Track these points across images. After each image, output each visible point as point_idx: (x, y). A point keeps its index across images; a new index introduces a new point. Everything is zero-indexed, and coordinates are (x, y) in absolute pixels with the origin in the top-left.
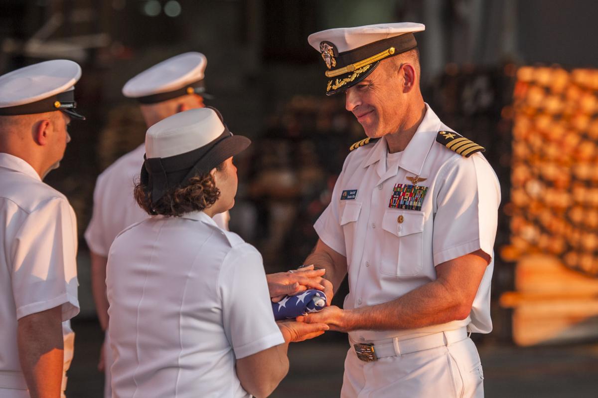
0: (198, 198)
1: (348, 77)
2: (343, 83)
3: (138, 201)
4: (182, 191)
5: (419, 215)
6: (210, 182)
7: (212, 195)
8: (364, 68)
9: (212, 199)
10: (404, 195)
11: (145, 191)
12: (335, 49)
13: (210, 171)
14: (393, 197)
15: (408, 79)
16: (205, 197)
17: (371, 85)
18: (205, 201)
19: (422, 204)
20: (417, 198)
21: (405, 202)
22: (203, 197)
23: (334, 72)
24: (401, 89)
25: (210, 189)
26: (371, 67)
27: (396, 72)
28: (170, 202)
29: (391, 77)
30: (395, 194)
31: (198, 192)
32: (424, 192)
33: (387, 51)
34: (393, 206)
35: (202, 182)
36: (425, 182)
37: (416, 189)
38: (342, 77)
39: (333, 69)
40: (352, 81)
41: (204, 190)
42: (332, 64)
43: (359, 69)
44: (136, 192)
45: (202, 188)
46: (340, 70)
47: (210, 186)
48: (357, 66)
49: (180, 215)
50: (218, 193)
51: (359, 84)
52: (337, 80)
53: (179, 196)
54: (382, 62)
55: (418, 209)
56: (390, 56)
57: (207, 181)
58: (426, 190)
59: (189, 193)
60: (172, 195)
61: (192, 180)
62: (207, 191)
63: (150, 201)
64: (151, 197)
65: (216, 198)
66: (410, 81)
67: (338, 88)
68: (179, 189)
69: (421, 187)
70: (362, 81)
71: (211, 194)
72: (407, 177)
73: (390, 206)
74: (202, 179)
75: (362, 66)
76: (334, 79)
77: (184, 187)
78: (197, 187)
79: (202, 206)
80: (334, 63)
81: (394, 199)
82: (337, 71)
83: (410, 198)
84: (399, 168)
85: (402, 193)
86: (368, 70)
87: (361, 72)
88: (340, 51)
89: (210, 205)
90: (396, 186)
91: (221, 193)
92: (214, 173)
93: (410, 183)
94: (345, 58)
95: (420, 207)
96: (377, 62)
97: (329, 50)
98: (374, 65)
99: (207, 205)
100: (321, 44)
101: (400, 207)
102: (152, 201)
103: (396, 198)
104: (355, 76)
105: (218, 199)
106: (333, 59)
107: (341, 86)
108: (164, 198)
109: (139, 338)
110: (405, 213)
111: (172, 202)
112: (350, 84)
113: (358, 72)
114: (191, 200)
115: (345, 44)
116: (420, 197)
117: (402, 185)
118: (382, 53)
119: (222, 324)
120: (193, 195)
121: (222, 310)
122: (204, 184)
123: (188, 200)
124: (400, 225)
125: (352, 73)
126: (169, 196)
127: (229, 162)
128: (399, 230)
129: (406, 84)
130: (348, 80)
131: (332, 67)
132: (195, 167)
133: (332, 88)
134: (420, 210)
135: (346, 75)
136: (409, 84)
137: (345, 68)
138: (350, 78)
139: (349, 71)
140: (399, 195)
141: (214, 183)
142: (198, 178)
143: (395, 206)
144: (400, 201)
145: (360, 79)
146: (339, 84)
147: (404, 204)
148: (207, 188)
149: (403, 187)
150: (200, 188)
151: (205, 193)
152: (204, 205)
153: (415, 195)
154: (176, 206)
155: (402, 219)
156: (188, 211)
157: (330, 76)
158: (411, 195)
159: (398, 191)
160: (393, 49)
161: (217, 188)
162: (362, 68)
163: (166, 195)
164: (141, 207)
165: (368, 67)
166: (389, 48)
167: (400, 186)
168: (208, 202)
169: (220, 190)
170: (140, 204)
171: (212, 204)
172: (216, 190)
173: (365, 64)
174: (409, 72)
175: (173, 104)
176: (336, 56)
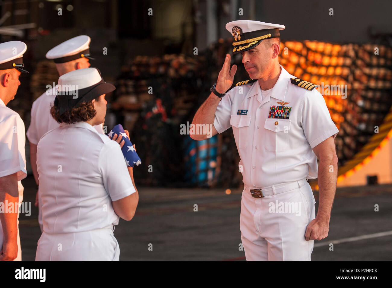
0: (84, 114)
1: (246, 46)
2: (243, 48)
3: (52, 115)
4: (76, 109)
5: (288, 121)
6: (91, 106)
7: (92, 114)
8: (255, 42)
9: (92, 116)
10: (277, 111)
11: (56, 109)
12: (241, 31)
13: (92, 101)
14: (270, 112)
15: (275, 52)
16: (88, 114)
17: (258, 51)
18: (87, 116)
19: (289, 116)
20: (286, 113)
21: (279, 115)
22: (87, 114)
23: (239, 42)
24: (271, 56)
25: (91, 110)
26: (258, 42)
27: (270, 47)
28: (69, 116)
29: (268, 49)
30: (271, 111)
31: (84, 111)
32: (289, 110)
33: (267, 35)
34: (271, 117)
35: (87, 105)
36: (289, 104)
37: (285, 108)
38: (243, 45)
39: (238, 41)
40: (248, 47)
41: (87, 110)
42: (238, 38)
43: (252, 42)
44: (51, 110)
45: (87, 109)
46: (242, 41)
47: (91, 108)
48: (251, 40)
49: (74, 123)
50: (95, 113)
51: (251, 50)
52: (240, 47)
53: (74, 112)
54: (264, 41)
55: (287, 118)
56: (268, 38)
57: (89, 105)
58: (291, 109)
59: (79, 111)
60: (70, 112)
61: (82, 104)
62: (89, 111)
63: (58, 115)
64: (59, 112)
65: (94, 115)
66: (276, 52)
67: (240, 51)
68: (74, 108)
69: (287, 107)
70: (253, 48)
71: (91, 112)
72: (277, 102)
73: (269, 117)
74: (87, 104)
75: (254, 40)
76: (238, 47)
77: (76, 108)
78: (84, 108)
79: (86, 119)
80: (240, 38)
81: (271, 113)
82: (240, 42)
83: (281, 113)
84: (271, 97)
85: (276, 110)
86: (257, 43)
87: (253, 44)
88: (244, 32)
89: (90, 119)
90: (272, 107)
91: (97, 113)
92: (94, 102)
93: (279, 105)
94: (245, 36)
95: (289, 117)
96: (262, 40)
97: (238, 31)
98: (260, 41)
99: (89, 118)
100: (234, 28)
101: (276, 117)
102: (59, 114)
103: (272, 113)
104: (250, 45)
105: (95, 116)
106: (239, 36)
107: (242, 49)
108: (66, 113)
109: (56, 193)
110: (278, 120)
111: (70, 115)
112: (246, 50)
113: (251, 43)
114: (80, 115)
115: (248, 28)
116: (288, 112)
117: (275, 106)
118: (265, 36)
119: (103, 184)
120: (81, 112)
121: (102, 178)
122: (88, 107)
123: (78, 115)
124: (276, 126)
125: (248, 44)
126: (68, 112)
127: (102, 97)
128: (276, 128)
129: (274, 54)
130: (246, 47)
131: (238, 40)
132: (84, 98)
133: (237, 50)
134: (288, 119)
135: (245, 45)
136: (276, 54)
137: (245, 41)
138: (247, 46)
139: (247, 43)
140: (275, 111)
141: (93, 107)
142: (84, 103)
143: (273, 117)
144: (275, 114)
145: (253, 47)
146: (241, 49)
147: (278, 116)
148: (89, 109)
149: (276, 107)
150: (85, 109)
151: (88, 112)
152: (86, 118)
153: (284, 111)
154: (72, 118)
155: (277, 123)
156: (78, 121)
157: (235, 45)
158: (282, 111)
159: (273, 109)
160: (270, 35)
161: (95, 110)
162: (254, 42)
163: (67, 112)
164: (54, 118)
165: (257, 42)
166: (268, 34)
167: (274, 107)
168: (89, 117)
169: (97, 111)
170: (53, 117)
171: (92, 118)
172: (94, 111)
173: (256, 40)
174: (276, 48)
175: (73, 63)
176: (241, 34)
